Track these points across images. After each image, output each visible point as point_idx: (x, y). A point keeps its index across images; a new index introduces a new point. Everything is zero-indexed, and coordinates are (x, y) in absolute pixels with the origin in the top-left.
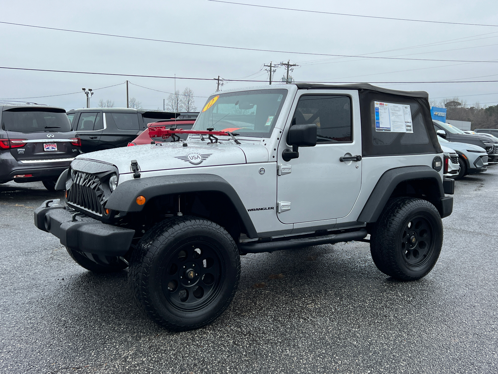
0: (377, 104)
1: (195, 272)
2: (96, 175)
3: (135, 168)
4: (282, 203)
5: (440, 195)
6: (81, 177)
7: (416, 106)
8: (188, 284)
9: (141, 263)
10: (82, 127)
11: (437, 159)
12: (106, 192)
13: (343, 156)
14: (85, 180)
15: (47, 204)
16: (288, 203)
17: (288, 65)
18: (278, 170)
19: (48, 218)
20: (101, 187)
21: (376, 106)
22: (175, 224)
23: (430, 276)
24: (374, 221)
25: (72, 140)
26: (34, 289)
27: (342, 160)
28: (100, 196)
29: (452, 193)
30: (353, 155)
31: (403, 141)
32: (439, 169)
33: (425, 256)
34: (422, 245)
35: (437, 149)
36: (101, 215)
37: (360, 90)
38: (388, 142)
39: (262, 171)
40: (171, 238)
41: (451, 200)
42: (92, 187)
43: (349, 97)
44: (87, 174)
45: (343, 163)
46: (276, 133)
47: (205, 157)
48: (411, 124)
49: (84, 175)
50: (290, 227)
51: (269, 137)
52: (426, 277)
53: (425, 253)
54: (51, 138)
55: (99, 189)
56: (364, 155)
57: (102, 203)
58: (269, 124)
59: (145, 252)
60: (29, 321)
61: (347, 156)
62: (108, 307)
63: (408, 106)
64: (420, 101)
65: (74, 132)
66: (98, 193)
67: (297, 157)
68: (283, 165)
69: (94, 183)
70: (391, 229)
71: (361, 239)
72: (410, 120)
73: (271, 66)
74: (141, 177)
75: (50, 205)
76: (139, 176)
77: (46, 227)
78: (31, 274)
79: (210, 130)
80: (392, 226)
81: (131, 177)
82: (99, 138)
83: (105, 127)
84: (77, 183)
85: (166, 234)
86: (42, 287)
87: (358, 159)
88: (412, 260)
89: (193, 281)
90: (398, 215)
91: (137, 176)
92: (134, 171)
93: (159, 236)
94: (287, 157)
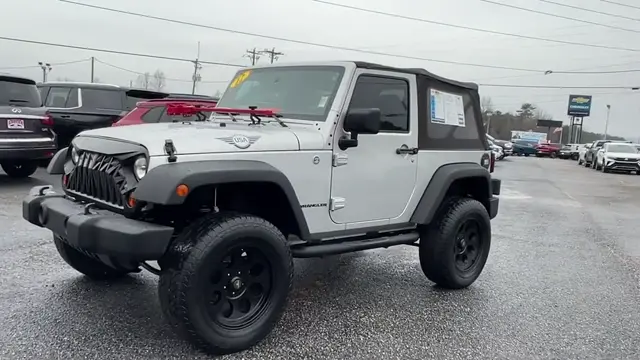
0: (433, 92)
1: (242, 281)
2: (114, 157)
3: (170, 149)
4: (336, 200)
5: (488, 196)
6: (90, 158)
7: (468, 97)
8: (232, 296)
9: (180, 270)
10: (51, 103)
11: (485, 156)
12: (129, 178)
13: (400, 147)
14: (97, 162)
15: (41, 191)
16: (342, 200)
17: (273, 53)
18: (333, 160)
19: (45, 209)
20: (121, 171)
21: (432, 94)
22: (222, 222)
23: (477, 283)
24: (429, 222)
25: (42, 118)
26: (18, 299)
27: (398, 152)
28: (120, 183)
29: (498, 194)
30: (410, 148)
31: (457, 135)
32: (487, 167)
33: (473, 261)
34: (470, 248)
35: (486, 147)
36: (122, 208)
37: (417, 75)
38: (442, 135)
39: (316, 161)
40: (219, 239)
41: (497, 200)
42: (109, 171)
43: (407, 82)
44: (100, 154)
45: (399, 155)
46: (332, 116)
47: (253, 140)
48: (463, 117)
49: (94, 157)
50: (341, 227)
51: (324, 120)
52: (473, 285)
53: (473, 258)
54: (17, 113)
55: (118, 175)
56: (420, 148)
57: (123, 192)
58: (322, 105)
59: (186, 256)
60: (20, 343)
61: (404, 148)
62: (120, 322)
63: (461, 97)
64: (471, 92)
65: (45, 109)
66: (117, 180)
67: (356, 146)
68: (340, 154)
69: (111, 166)
70: (445, 232)
71: (411, 243)
72: (462, 112)
73: (254, 53)
74: (178, 161)
75: (45, 192)
76: (174, 160)
77: (41, 221)
78: (8, 278)
79: (253, 108)
80: (446, 228)
81: (164, 160)
82: (72, 117)
83: (80, 105)
84: (85, 165)
85: (212, 234)
86: (27, 296)
87: (414, 152)
88: (463, 266)
89: (238, 292)
90: (452, 216)
91: (172, 160)
92: (169, 153)
93: (202, 235)
94: (344, 145)
